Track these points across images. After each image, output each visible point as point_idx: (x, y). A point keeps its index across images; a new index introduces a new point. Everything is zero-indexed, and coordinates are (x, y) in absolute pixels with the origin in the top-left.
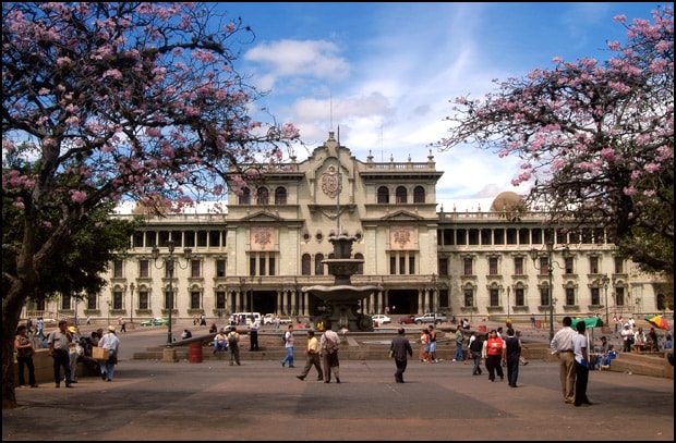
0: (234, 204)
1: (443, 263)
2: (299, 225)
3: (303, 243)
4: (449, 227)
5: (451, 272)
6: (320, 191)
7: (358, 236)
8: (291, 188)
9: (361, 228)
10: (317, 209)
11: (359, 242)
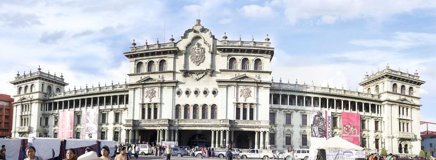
0: (133, 73)
1: (272, 115)
2: (174, 84)
3: (177, 97)
4: (277, 92)
5: (277, 122)
6: (190, 61)
7: (214, 93)
8: (169, 60)
9: (217, 87)
10: (187, 73)
11: (215, 97)
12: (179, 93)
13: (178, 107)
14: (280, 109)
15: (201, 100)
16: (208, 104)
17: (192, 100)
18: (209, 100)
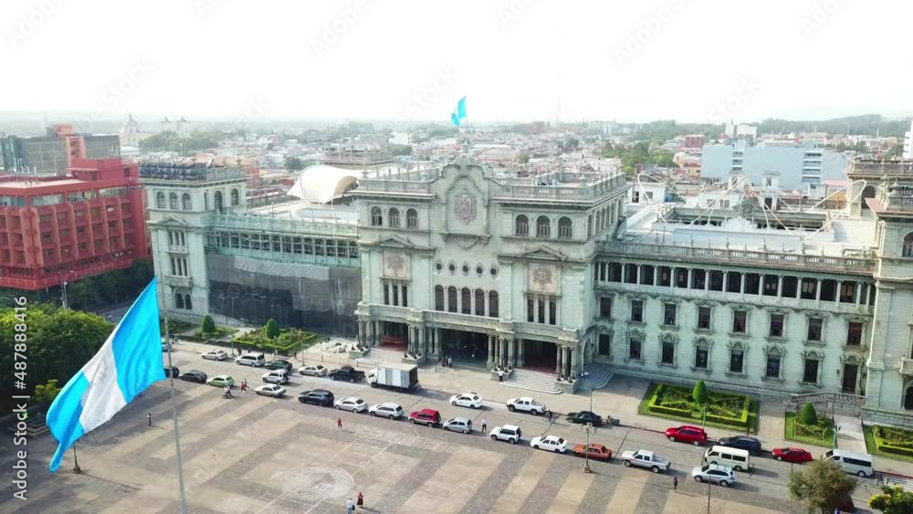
0: (366, 225)
1: (606, 303)
2: (429, 253)
3: (436, 273)
4: (615, 260)
5: (615, 315)
6: (452, 215)
7: (493, 272)
8: (422, 211)
9: (496, 262)
10: (449, 237)
11: (494, 278)
12: (439, 267)
13: (439, 289)
14: (622, 293)
15: (473, 282)
16: (484, 289)
17: (459, 281)
18: (486, 283)
